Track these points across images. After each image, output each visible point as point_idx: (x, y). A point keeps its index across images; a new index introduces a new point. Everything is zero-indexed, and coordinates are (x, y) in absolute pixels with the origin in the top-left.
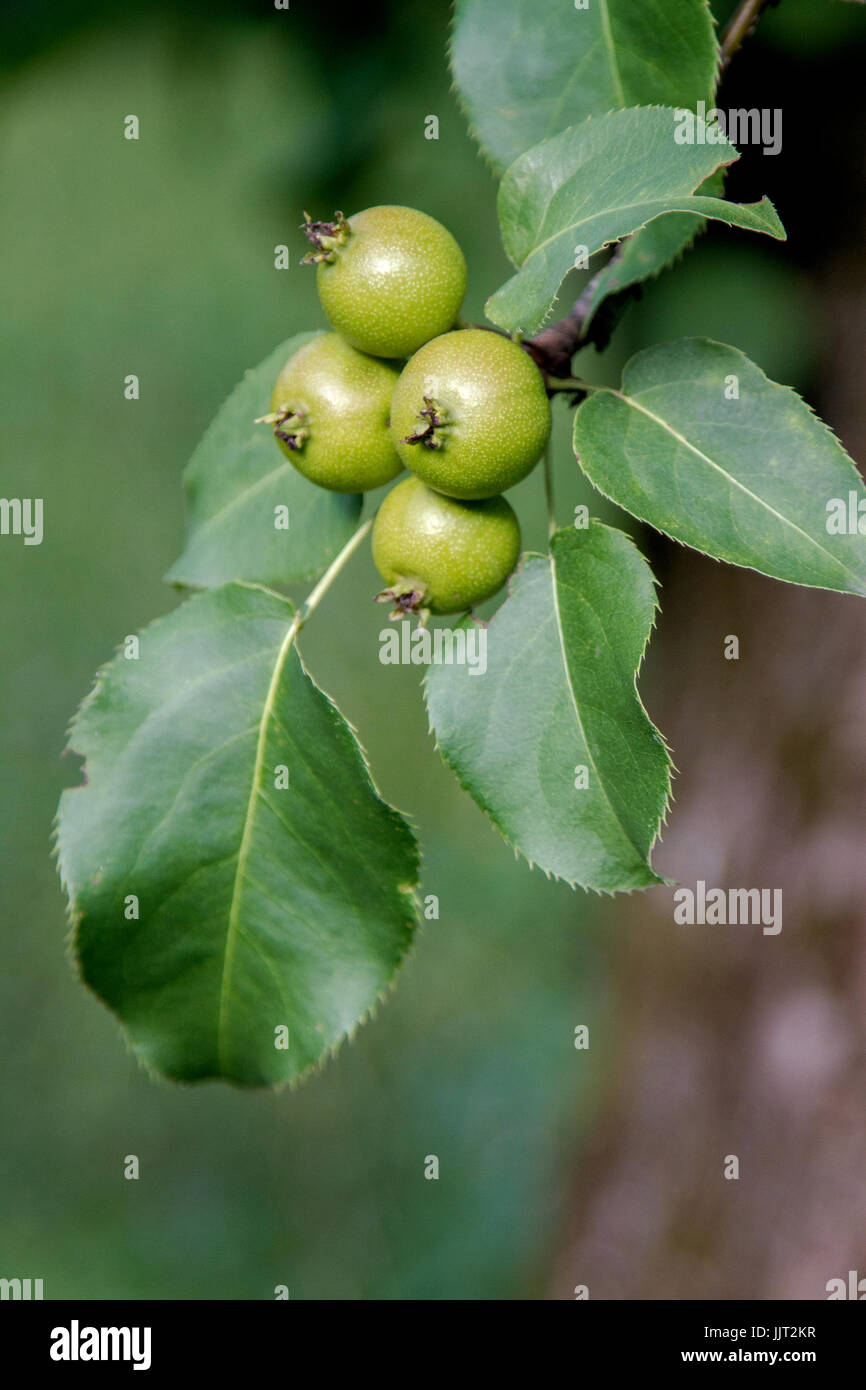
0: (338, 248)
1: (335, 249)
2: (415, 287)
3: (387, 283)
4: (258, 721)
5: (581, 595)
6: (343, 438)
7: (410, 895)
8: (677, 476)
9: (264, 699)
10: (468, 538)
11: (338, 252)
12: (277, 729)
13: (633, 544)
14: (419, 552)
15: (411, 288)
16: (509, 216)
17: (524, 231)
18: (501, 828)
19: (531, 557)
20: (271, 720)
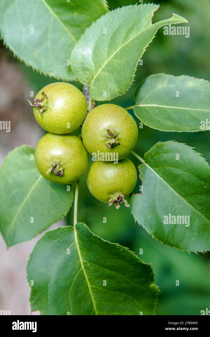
0: (46, 104)
1: (45, 105)
2: (78, 102)
3: (70, 105)
4: (80, 266)
5: (167, 167)
6: (75, 163)
7: (154, 286)
8: (174, 116)
9: (79, 259)
10: (127, 170)
11: (47, 105)
12: (88, 265)
13: (176, 142)
14: (117, 183)
15: (77, 103)
16: (78, 71)
17: (87, 72)
18: (180, 248)
19: (141, 166)
20: (84, 263)
